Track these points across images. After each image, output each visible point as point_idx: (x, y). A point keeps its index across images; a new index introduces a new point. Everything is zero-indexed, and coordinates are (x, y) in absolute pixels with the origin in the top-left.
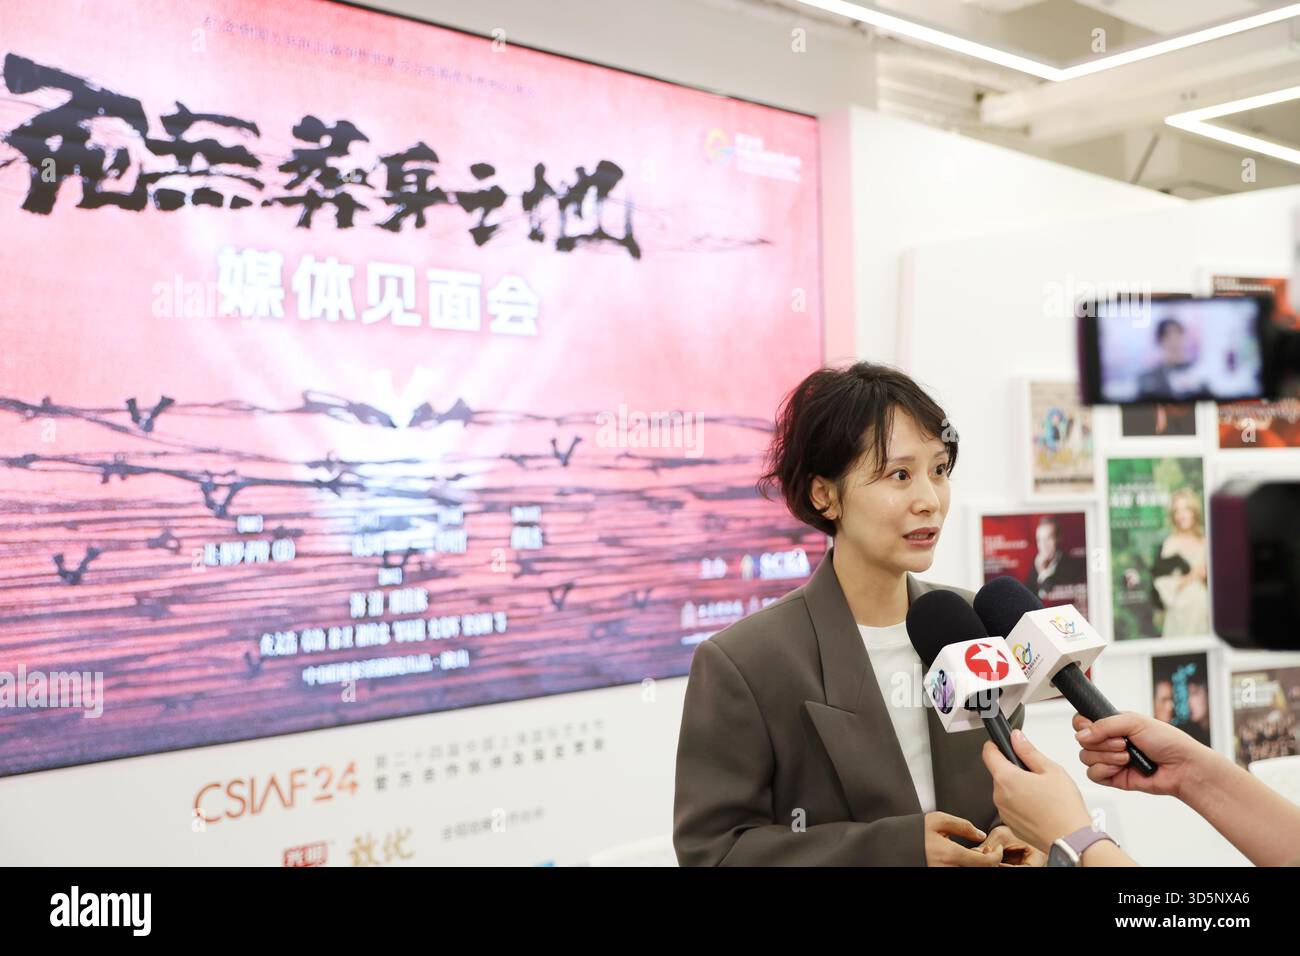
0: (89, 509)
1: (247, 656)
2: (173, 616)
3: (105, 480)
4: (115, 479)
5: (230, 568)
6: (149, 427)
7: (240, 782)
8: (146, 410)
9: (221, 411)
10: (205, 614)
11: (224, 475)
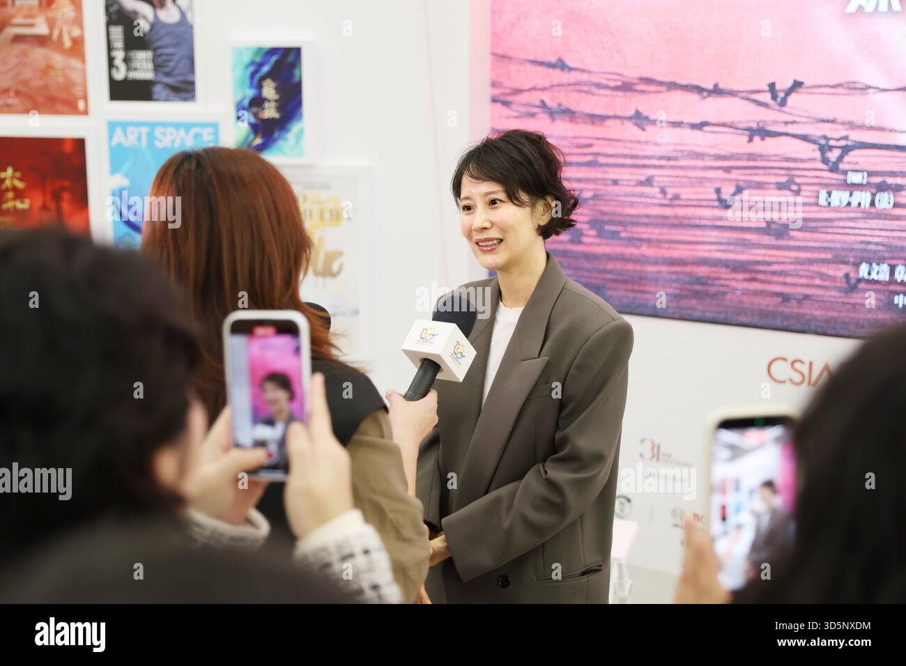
0: (738, 159)
1: (847, 276)
2: (792, 238)
3: (751, 140)
4: (757, 139)
5: (837, 210)
6: (783, 103)
7: (802, 362)
8: (782, 91)
9: (839, 90)
10: (815, 241)
11: (838, 140)
